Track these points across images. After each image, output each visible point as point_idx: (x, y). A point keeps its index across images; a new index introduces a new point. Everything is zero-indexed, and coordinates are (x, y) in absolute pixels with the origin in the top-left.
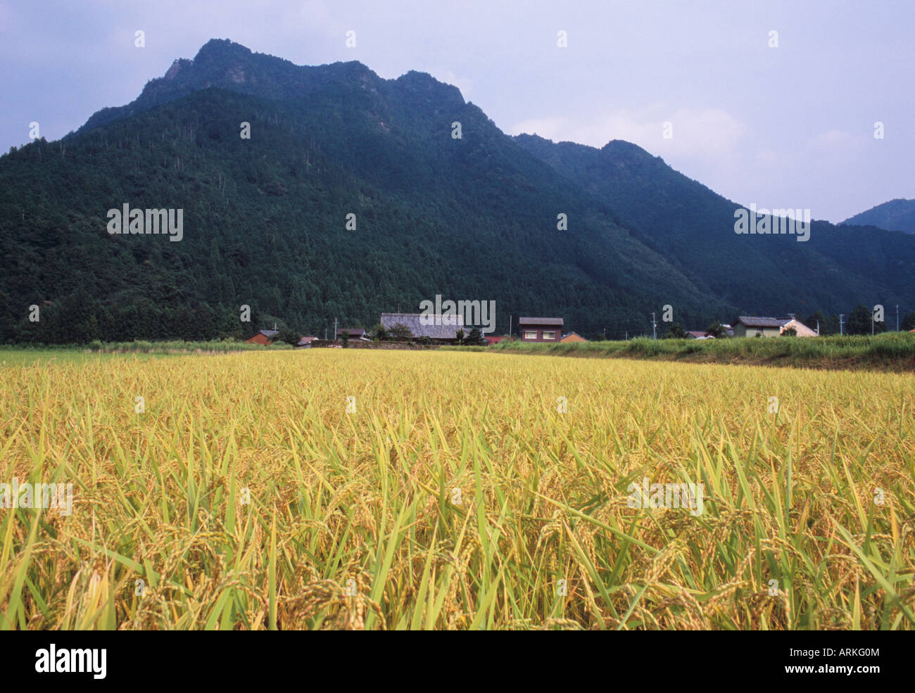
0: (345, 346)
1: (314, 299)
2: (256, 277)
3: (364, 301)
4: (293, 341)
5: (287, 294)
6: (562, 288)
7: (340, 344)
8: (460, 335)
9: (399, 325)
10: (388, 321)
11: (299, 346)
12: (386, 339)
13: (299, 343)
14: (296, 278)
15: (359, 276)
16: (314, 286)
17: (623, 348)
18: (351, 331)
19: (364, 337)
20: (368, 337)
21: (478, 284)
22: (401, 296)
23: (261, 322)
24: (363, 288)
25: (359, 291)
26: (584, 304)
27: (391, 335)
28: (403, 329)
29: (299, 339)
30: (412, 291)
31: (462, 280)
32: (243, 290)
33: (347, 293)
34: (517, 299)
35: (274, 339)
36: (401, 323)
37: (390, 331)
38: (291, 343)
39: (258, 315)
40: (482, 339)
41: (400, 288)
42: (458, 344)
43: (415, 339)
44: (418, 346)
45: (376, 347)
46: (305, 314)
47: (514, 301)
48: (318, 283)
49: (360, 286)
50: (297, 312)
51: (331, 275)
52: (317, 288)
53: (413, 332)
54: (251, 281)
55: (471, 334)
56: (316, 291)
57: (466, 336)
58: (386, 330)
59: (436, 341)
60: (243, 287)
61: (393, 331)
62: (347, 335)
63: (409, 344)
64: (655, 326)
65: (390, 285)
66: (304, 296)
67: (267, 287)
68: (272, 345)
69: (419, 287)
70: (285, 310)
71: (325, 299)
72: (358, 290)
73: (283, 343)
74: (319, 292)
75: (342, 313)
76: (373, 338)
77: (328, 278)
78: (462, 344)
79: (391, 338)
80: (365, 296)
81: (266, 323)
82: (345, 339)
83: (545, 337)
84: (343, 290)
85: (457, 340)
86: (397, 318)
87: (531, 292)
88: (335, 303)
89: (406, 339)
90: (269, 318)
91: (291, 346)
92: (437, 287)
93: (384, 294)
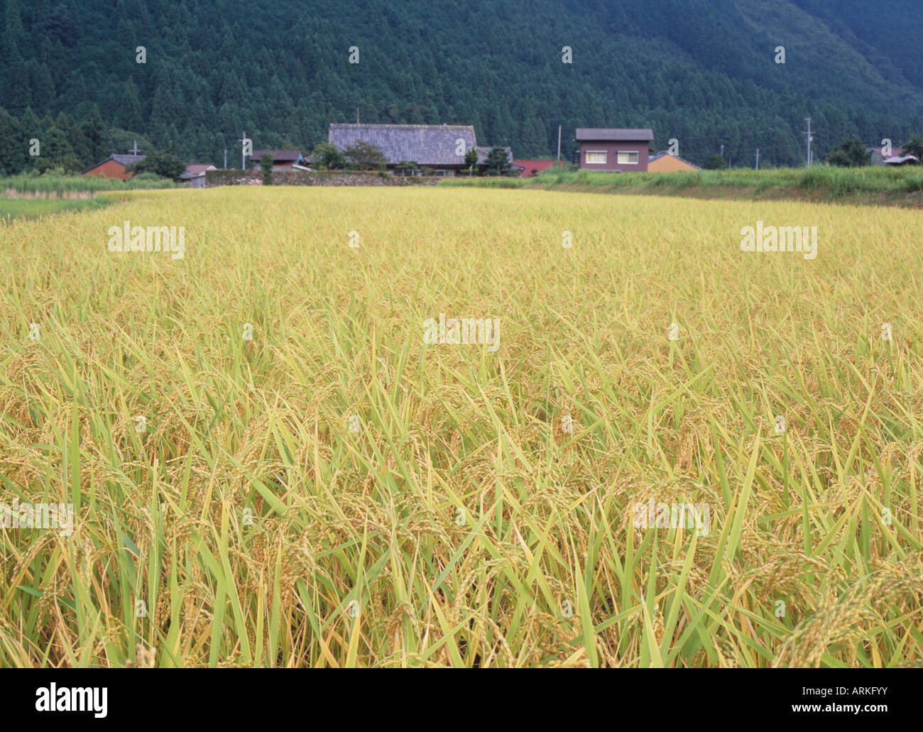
0: (268, 181)
1: (198, 100)
2: (92, 63)
3: (288, 102)
4: (172, 173)
5: (147, 93)
6: (642, 76)
7: (258, 176)
8: (470, 159)
9: (362, 144)
10: (342, 138)
11: (184, 180)
12: (341, 167)
13: (183, 176)
14: (166, 65)
15: (278, 60)
16: (197, 79)
17: (784, 183)
18: (275, 155)
19: (301, 163)
20: (307, 165)
21: (493, 73)
22: (357, 94)
23: (106, 140)
24: (287, 80)
25: (281, 87)
26: (681, 104)
27: (348, 160)
28: (369, 149)
29: (182, 169)
30: (376, 86)
31: (464, 65)
32: (69, 86)
33: (259, 90)
34: (563, 96)
35: (139, 169)
36: (366, 139)
37: (347, 154)
38: (169, 176)
39: (100, 128)
40: (509, 166)
41: (354, 80)
42: (467, 174)
43: (390, 167)
44: (396, 178)
45: (322, 181)
46: (181, 126)
47: (557, 100)
48: (206, 75)
49: (280, 78)
50: (169, 124)
51: (230, 59)
52: (204, 82)
53: (388, 154)
54: (82, 71)
55: (490, 156)
56: (203, 87)
57: (481, 159)
58: (339, 151)
59: (430, 170)
60: (69, 81)
61: (350, 153)
62: (269, 161)
63: (381, 175)
64: (811, 139)
65: (335, 75)
66: (181, 96)
67: (114, 80)
68: (135, 180)
69: (388, 79)
70: (147, 120)
71: (218, 101)
72: (276, 84)
73: (154, 175)
74: (208, 88)
75: (250, 123)
76: (316, 166)
77: (224, 63)
78: (474, 174)
79: (348, 165)
80: (290, 95)
81: (115, 141)
82: (267, 168)
83: (623, 160)
84: (251, 84)
85: (467, 166)
86: (358, 133)
87: (587, 86)
88: (235, 107)
89: (376, 166)
90: (121, 134)
91: (170, 181)
92: (420, 78)
93: (325, 92)
